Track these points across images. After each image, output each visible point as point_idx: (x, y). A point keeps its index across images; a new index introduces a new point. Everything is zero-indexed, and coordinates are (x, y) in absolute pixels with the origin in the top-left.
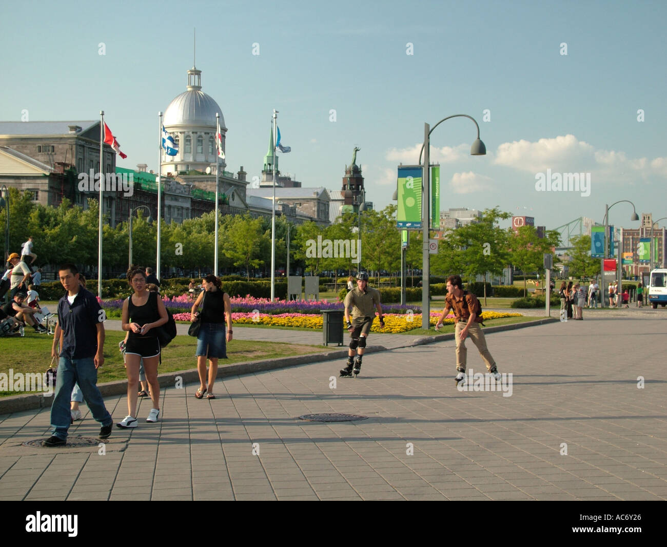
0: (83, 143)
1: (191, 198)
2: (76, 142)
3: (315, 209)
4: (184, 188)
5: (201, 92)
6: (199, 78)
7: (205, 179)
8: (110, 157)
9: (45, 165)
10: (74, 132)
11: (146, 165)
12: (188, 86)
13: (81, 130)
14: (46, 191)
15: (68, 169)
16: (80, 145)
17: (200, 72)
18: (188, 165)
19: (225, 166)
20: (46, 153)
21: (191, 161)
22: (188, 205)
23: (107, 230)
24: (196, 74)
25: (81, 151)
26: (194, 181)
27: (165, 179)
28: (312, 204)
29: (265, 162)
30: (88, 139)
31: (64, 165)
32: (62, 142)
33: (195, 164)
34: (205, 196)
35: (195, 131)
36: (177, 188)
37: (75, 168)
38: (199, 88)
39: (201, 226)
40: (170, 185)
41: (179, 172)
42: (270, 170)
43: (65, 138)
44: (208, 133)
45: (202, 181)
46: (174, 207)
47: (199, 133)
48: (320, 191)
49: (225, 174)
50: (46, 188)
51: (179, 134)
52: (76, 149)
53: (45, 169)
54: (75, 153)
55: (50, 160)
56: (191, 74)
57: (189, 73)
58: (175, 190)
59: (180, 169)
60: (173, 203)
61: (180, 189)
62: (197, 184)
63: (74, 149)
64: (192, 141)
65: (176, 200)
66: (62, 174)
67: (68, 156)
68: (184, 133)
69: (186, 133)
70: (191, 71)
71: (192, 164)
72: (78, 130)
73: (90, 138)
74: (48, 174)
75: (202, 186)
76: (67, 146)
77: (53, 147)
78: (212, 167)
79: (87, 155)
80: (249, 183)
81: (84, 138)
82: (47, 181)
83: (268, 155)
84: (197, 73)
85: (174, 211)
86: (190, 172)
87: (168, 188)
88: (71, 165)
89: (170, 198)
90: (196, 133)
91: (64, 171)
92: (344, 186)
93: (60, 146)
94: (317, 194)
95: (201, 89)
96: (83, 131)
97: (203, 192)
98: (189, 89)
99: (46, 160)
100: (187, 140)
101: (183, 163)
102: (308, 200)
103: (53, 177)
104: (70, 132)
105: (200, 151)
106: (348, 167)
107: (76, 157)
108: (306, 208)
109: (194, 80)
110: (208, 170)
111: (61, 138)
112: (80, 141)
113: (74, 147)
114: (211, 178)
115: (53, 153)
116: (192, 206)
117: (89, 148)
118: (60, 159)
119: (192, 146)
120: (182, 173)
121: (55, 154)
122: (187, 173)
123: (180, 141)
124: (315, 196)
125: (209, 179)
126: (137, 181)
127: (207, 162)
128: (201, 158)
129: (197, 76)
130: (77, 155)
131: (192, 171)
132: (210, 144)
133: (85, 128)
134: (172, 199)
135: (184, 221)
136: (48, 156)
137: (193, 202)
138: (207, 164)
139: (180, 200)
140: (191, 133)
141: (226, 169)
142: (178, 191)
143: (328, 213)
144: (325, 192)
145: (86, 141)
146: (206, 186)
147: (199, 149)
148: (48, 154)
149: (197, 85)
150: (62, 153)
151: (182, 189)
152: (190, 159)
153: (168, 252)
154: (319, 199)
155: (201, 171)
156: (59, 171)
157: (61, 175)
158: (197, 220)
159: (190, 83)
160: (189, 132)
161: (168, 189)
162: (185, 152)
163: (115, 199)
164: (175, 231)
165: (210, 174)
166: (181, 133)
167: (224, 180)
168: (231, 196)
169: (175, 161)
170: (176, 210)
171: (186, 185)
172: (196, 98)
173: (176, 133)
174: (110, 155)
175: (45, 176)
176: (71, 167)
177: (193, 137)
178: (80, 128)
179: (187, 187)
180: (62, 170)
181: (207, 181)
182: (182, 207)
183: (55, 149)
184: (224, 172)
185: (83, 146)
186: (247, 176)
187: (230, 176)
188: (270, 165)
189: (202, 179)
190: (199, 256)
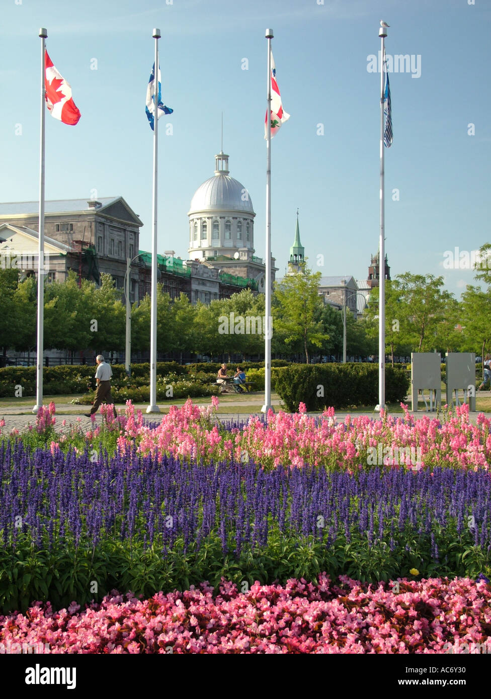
0: (103, 220)
1: (219, 283)
2: (95, 219)
3: (343, 297)
4: (212, 272)
5: (229, 177)
6: (227, 162)
7: (234, 265)
8: (133, 237)
9: (63, 245)
10: (93, 208)
11: (173, 251)
12: (216, 171)
13: (101, 206)
14: (63, 272)
15: (86, 247)
16: (100, 223)
17: (228, 156)
18: (215, 251)
19: (253, 252)
20: (65, 232)
21: (219, 246)
22: (216, 290)
23: (118, 308)
24: (223, 159)
25: (101, 228)
26: (222, 267)
27: (191, 262)
28: (340, 292)
29: (292, 252)
30: (109, 216)
31: (82, 243)
32: (80, 219)
33: (223, 249)
34: (234, 281)
35: (223, 216)
36: (204, 273)
37: (94, 247)
38: (227, 173)
39: (231, 307)
40: (197, 269)
41: (207, 258)
42: (296, 261)
43: (84, 215)
44: (236, 218)
45: (230, 267)
46: (202, 292)
47: (226, 218)
48: (348, 280)
49: (254, 260)
50: (63, 268)
51: (207, 220)
52: (96, 227)
53: (62, 248)
54: (94, 231)
55: (69, 239)
56: (219, 159)
57: (217, 158)
58: (203, 274)
59: (207, 254)
60: (201, 288)
61: (207, 273)
62: (225, 270)
63: (93, 227)
64: (220, 226)
65: (204, 284)
66: (80, 253)
67: (86, 234)
68: (212, 218)
69: (214, 218)
70: (219, 156)
71: (220, 250)
72: (98, 206)
73: (110, 215)
74: (65, 253)
75: (231, 271)
76: (86, 224)
77: (72, 225)
78: (241, 252)
79: (107, 233)
80: (278, 269)
81: (104, 215)
82: (64, 261)
83: (294, 246)
84: (225, 157)
85: (202, 296)
86: (218, 257)
87: (195, 271)
88: (90, 244)
89: (197, 282)
90: (224, 218)
91: (83, 250)
92: (370, 275)
93: (79, 224)
94: (345, 282)
95: (229, 174)
96: (103, 206)
97: (231, 277)
98: (217, 174)
99: (64, 240)
100: (215, 226)
101: (211, 249)
102: (335, 289)
103: (70, 256)
104: (89, 209)
105: (228, 238)
106: (373, 257)
107: (96, 236)
108: (334, 297)
109: (222, 165)
110: (236, 255)
111: (80, 215)
112: (100, 218)
113: (94, 224)
114: (238, 263)
115: (72, 232)
116: (220, 291)
117: (110, 226)
118: (78, 237)
119: (220, 231)
120: (210, 259)
121: (74, 233)
122: (215, 258)
123: (207, 226)
124: (342, 285)
125: (238, 265)
126: (161, 263)
127: (235, 247)
128: (229, 244)
129: (224, 161)
130: (96, 232)
131: (220, 257)
132: (238, 230)
133: (105, 204)
134: (199, 284)
135: (212, 301)
136: (66, 235)
137: (222, 287)
138: (236, 249)
139: (208, 285)
140: (218, 218)
141: (255, 255)
142: (205, 275)
143: (356, 302)
144: (352, 280)
145: (107, 219)
146: (234, 272)
147: (227, 234)
148: (66, 233)
149: (224, 169)
150: (80, 232)
151: (210, 273)
152: (218, 245)
153: (192, 335)
154: (346, 288)
155: (229, 256)
156: (77, 249)
157: (78, 254)
158: (225, 301)
159: (217, 168)
160: (216, 217)
161: (195, 273)
162: (213, 238)
163: (138, 282)
164: (201, 311)
165: (238, 259)
166: (208, 218)
167: (252, 266)
168: (260, 282)
169: (203, 247)
170: (203, 295)
171: (214, 269)
172: (224, 183)
173: (203, 219)
174: (133, 234)
175: (62, 256)
176: (90, 246)
177: (221, 223)
178: (100, 204)
179: (215, 271)
180: (80, 248)
181: (236, 267)
182: (210, 293)
183: (73, 227)
184: (253, 258)
185: (104, 224)
186: (275, 262)
187: (258, 261)
188: (296, 255)
189: (230, 265)
190: (228, 340)
